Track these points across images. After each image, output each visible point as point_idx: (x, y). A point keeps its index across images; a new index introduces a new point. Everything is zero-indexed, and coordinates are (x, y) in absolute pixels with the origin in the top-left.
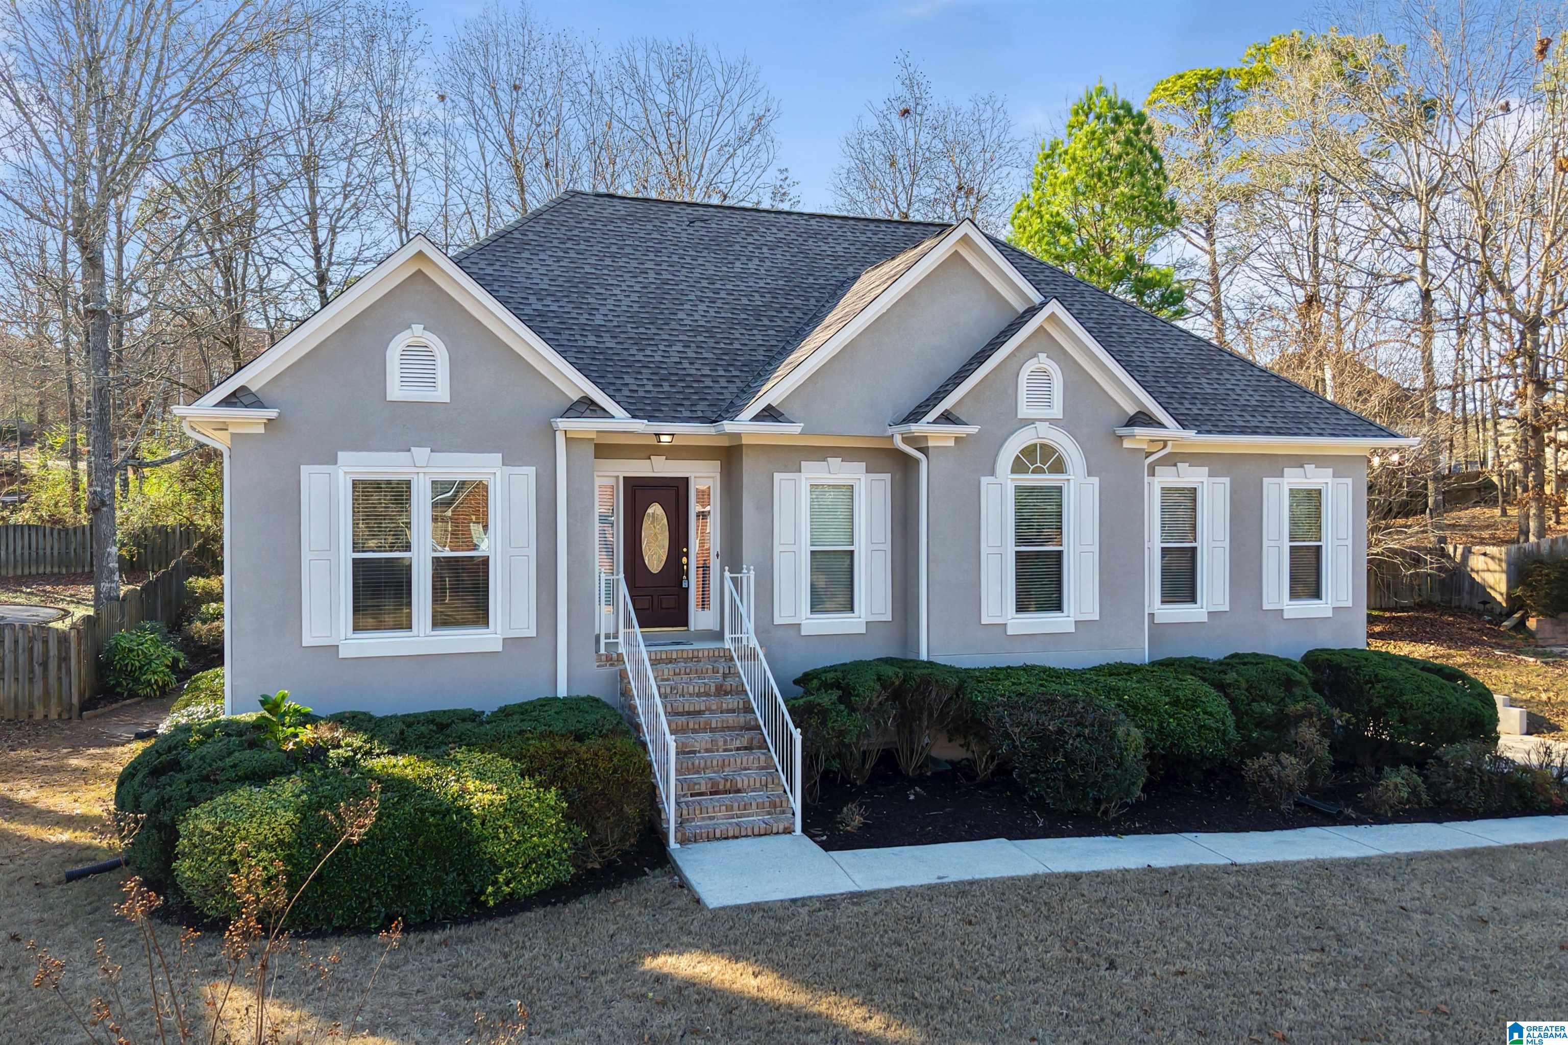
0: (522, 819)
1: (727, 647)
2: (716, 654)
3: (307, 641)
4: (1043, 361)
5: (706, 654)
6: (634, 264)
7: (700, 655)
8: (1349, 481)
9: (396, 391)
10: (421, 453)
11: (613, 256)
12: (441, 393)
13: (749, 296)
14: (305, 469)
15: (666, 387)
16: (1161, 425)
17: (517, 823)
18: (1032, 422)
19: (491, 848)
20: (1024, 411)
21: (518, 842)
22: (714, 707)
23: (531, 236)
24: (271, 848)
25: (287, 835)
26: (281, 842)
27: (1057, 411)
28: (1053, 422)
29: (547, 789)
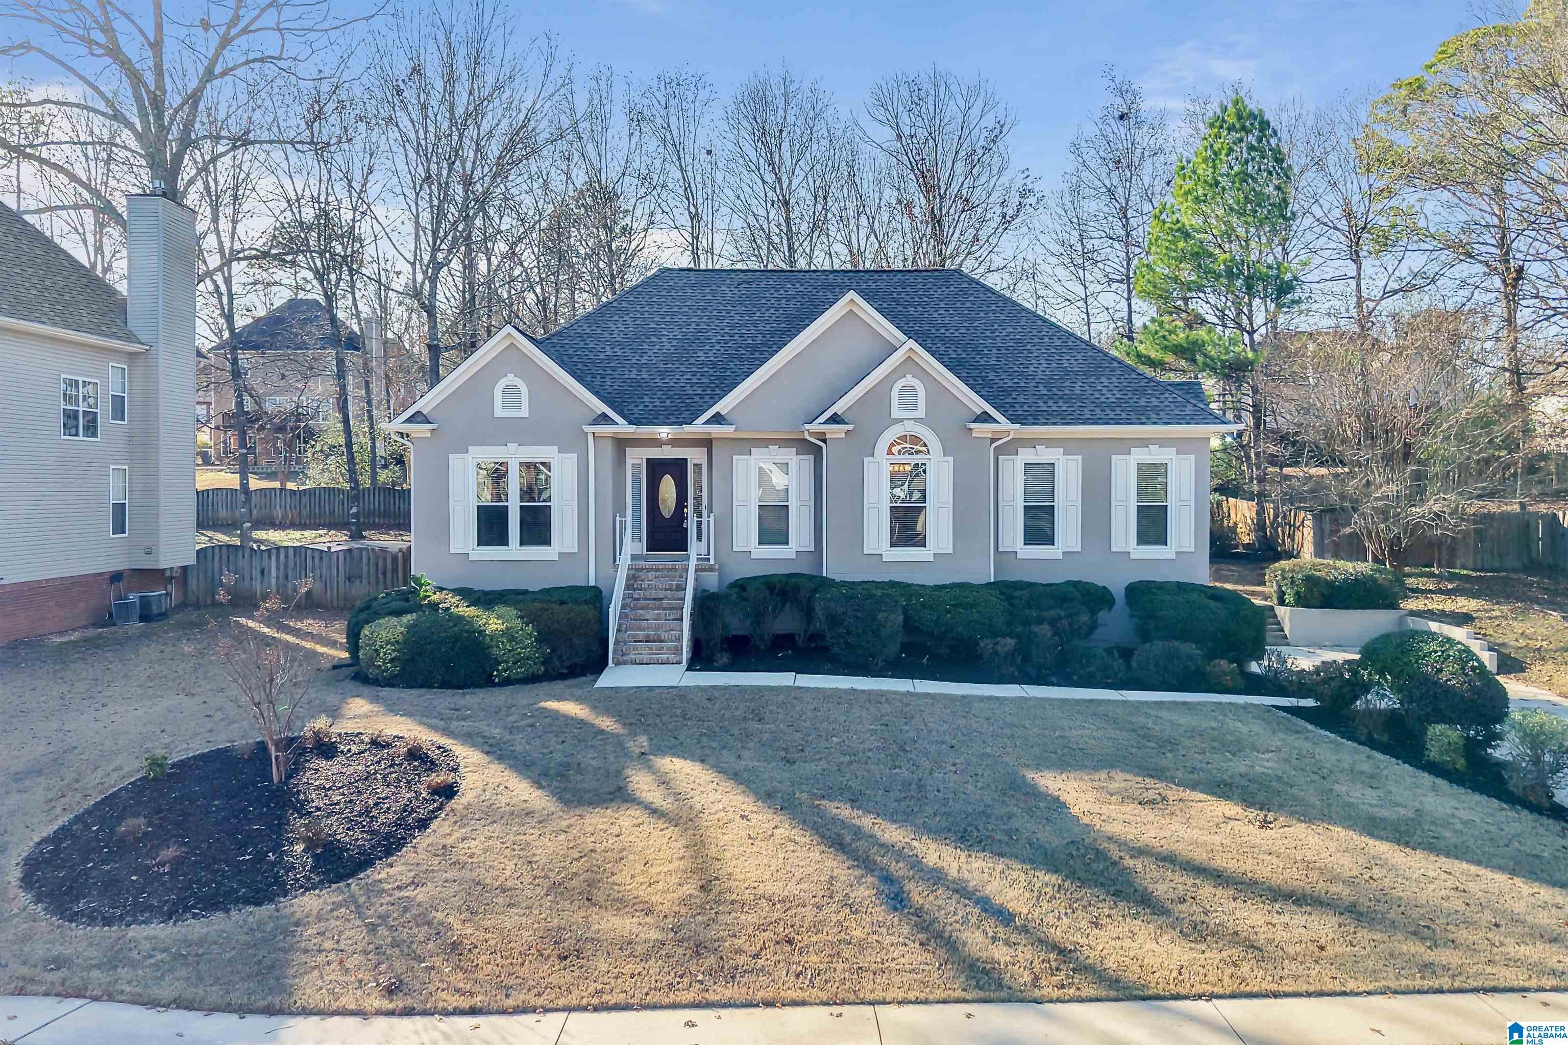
0: (512, 639)
3: (453, 550)
4: (910, 380)
6: (684, 319)
8: (1192, 457)
9: (499, 412)
10: (512, 446)
11: (673, 314)
12: (524, 412)
13: (754, 338)
14: (451, 456)
15: (668, 403)
16: (996, 421)
17: (510, 641)
18: (902, 420)
19: (495, 651)
20: (896, 413)
21: (510, 651)
23: (624, 304)
24: (392, 644)
25: (400, 639)
26: (397, 642)
27: (921, 413)
28: (916, 420)
29: (527, 625)
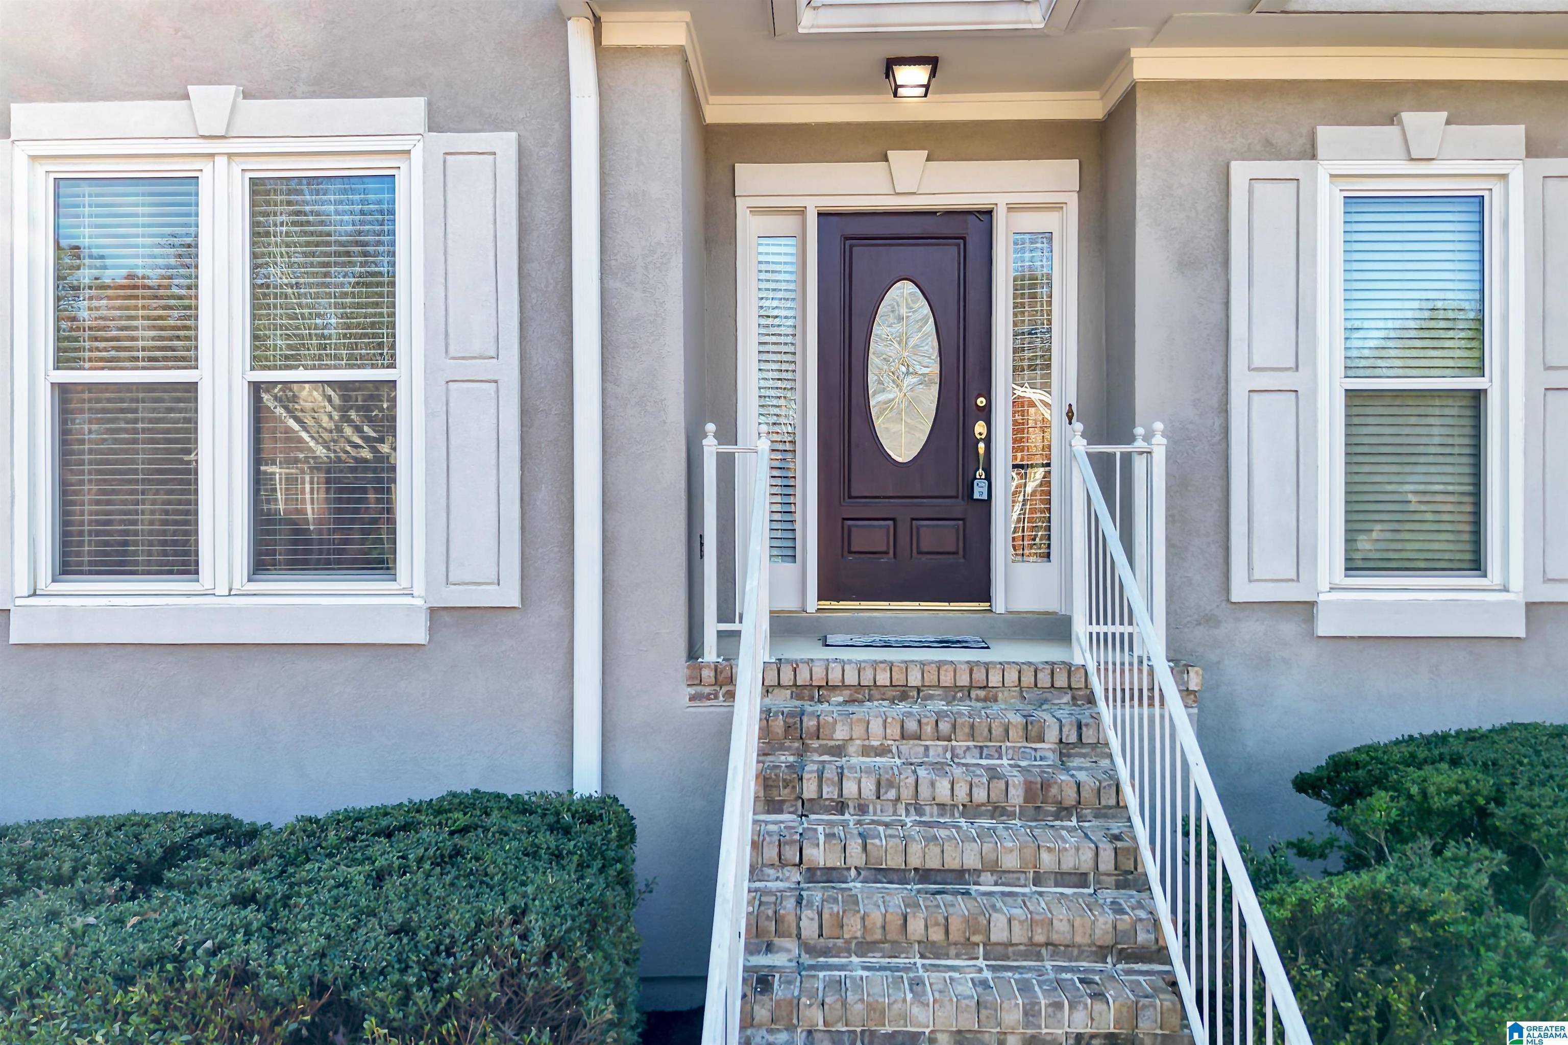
1: (1078, 660)
2: (1044, 679)
5: (1012, 677)
7: (995, 679)
10: (216, 101)
22: (1010, 862)
